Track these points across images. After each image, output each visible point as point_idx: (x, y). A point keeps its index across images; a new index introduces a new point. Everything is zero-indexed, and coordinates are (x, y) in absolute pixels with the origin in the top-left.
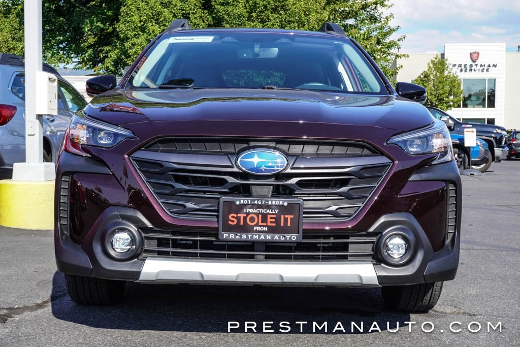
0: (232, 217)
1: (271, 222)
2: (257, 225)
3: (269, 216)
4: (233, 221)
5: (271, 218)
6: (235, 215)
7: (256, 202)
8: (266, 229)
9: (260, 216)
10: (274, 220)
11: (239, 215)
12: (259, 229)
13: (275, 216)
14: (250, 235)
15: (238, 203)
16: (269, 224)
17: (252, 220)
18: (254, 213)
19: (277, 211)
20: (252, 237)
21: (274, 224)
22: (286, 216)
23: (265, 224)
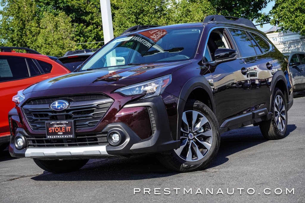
0: (50, 129)
1: (63, 130)
2: (59, 132)
3: (63, 128)
4: (50, 131)
5: (63, 129)
6: (51, 128)
7: (57, 122)
8: (62, 133)
9: (60, 128)
10: (64, 129)
11: (52, 128)
12: (60, 133)
13: (64, 128)
14: (56, 136)
15: (51, 123)
16: (63, 131)
17: (57, 130)
18: (57, 127)
19: (65, 125)
20: (57, 137)
21: (64, 131)
22: (68, 127)
23: (61, 131)
